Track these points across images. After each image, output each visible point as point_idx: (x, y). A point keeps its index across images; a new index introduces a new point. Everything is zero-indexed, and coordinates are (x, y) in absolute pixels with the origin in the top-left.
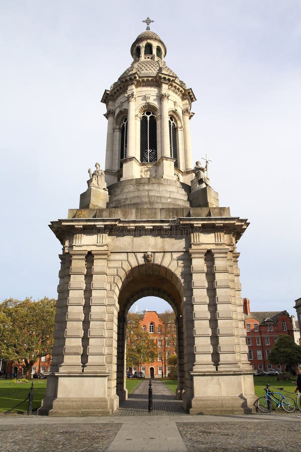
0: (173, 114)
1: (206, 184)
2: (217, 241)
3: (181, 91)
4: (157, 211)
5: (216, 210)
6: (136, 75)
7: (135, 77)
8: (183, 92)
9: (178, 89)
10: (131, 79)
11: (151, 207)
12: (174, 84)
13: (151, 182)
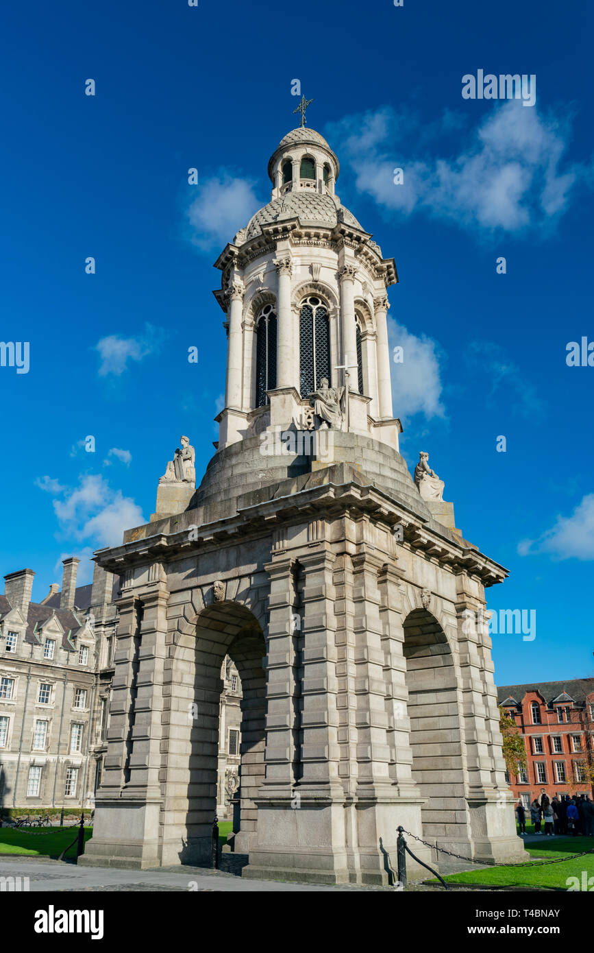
0: (314, 291)
1: (327, 422)
2: (311, 539)
3: (325, 236)
4: (232, 503)
5: (319, 474)
6: (232, 249)
7: (232, 253)
8: (329, 233)
9: (317, 236)
10: (227, 259)
11: (226, 498)
12: (303, 231)
13: (244, 447)
